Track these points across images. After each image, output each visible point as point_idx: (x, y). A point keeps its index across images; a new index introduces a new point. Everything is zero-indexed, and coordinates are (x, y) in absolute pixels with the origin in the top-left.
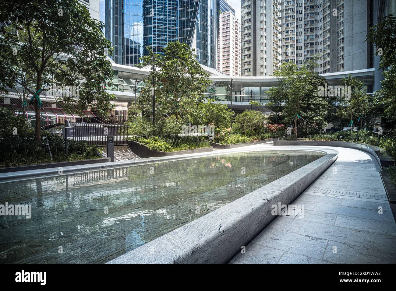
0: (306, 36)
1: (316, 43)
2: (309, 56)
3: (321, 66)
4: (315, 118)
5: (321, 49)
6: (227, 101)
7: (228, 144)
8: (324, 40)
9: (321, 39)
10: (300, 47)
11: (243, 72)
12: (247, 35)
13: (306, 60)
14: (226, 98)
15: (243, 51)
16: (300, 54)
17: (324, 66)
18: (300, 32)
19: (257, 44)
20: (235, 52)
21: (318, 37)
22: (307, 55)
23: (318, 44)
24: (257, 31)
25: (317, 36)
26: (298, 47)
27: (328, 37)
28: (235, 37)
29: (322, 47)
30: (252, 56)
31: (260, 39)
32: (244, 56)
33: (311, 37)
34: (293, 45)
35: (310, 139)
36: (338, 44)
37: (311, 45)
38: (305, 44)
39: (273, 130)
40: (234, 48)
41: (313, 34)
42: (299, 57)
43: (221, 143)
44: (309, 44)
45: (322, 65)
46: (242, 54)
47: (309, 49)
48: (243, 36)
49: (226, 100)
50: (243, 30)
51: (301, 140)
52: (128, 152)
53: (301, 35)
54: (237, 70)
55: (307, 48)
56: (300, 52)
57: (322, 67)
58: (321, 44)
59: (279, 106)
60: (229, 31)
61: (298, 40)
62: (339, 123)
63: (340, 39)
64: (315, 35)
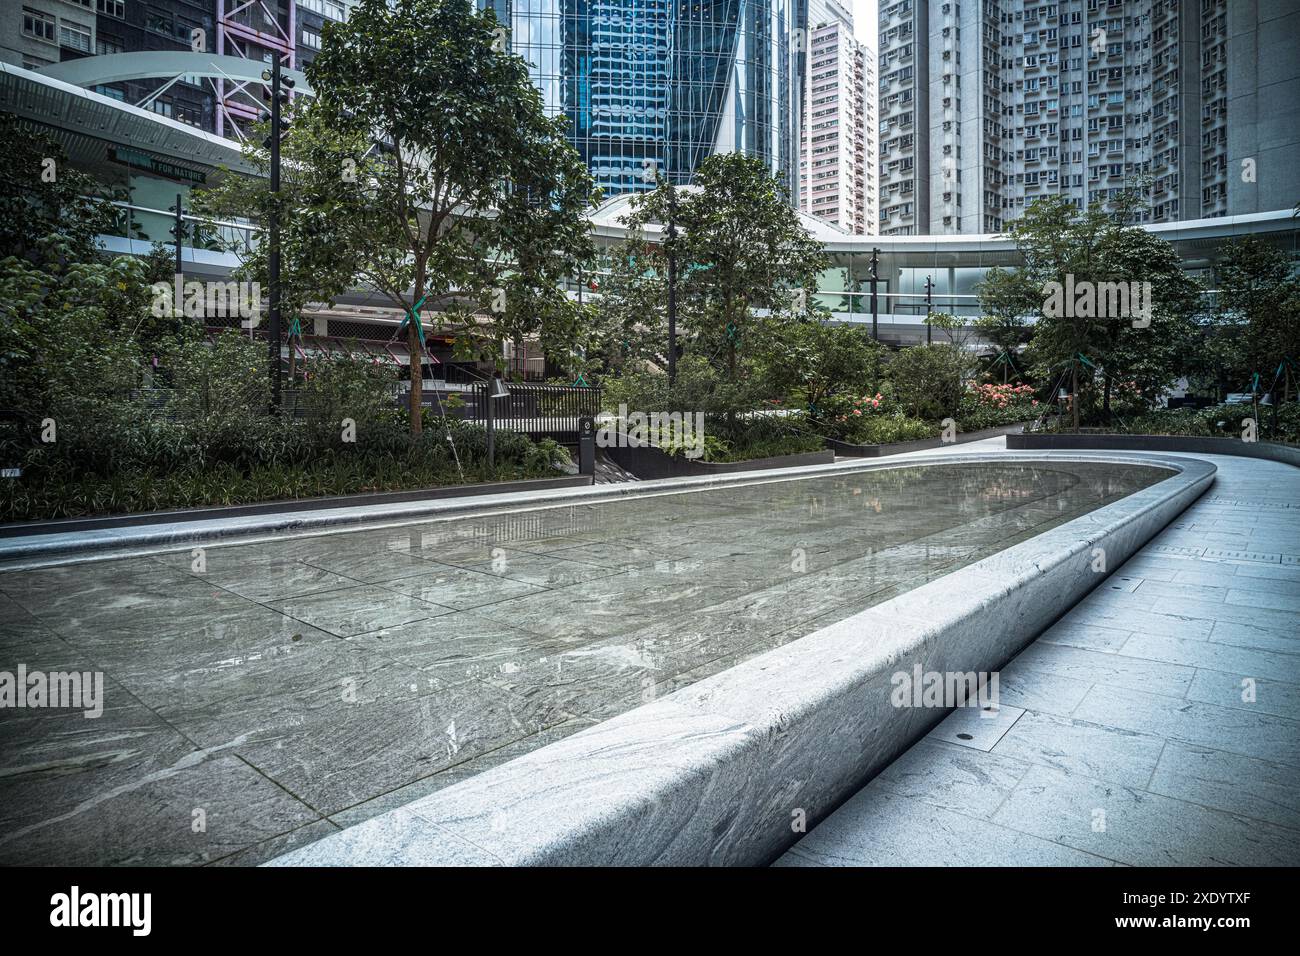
0: (1095, 95)
1: (1128, 117)
2: (1104, 161)
3: (1148, 193)
4: (1134, 367)
5: (1146, 135)
6: (848, 311)
7: (874, 445)
8: (1155, 107)
9: (1146, 103)
10: (1074, 131)
11: (885, 215)
12: (901, 98)
13: (1096, 174)
14: (843, 304)
15: (884, 150)
16: (1074, 154)
17: (1156, 193)
18: (1074, 84)
19: (931, 126)
20: (853, 149)
21: (1137, 98)
22: (1098, 158)
23: (1138, 121)
24: (931, 85)
25: (1132, 96)
26: (1067, 131)
27: (1172, 98)
28: (853, 101)
29: (1151, 131)
30: (917, 164)
31: (942, 108)
32: (890, 164)
33: (1112, 99)
34: (1050, 125)
35: (1119, 431)
36: (1205, 120)
37: (1112, 123)
38: (1090, 121)
39: (997, 403)
40: (853, 137)
41: (1118, 89)
42: (1072, 165)
43: (853, 441)
44: (1107, 122)
45: (1152, 189)
46: (881, 159)
47: (1104, 137)
48: (886, 101)
49: (845, 308)
50: (885, 82)
51: (1092, 431)
52: (605, 463)
53: (1078, 92)
54: (860, 208)
55: (1098, 134)
56: (1073, 147)
57: (1152, 196)
58: (1146, 119)
59: (1014, 328)
60: (836, 85)
61: (1067, 110)
62: (1209, 381)
63: (1215, 104)
64: (1128, 92)
